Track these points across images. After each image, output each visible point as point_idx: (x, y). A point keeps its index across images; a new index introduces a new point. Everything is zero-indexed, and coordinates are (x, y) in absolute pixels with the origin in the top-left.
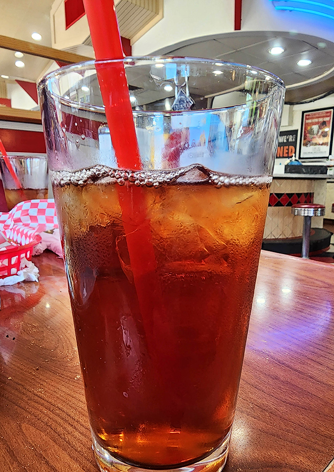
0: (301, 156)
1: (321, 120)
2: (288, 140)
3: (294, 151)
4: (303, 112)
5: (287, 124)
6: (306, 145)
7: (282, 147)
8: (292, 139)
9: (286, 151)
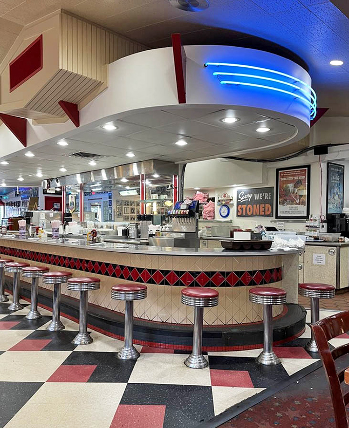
0: (279, 216)
1: (296, 178)
2: (263, 197)
3: (270, 210)
4: (278, 170)
5: (261, 182)
6: (283, 203)
7: (258, 205)
8: (268, 197)
9: (262, 209)
